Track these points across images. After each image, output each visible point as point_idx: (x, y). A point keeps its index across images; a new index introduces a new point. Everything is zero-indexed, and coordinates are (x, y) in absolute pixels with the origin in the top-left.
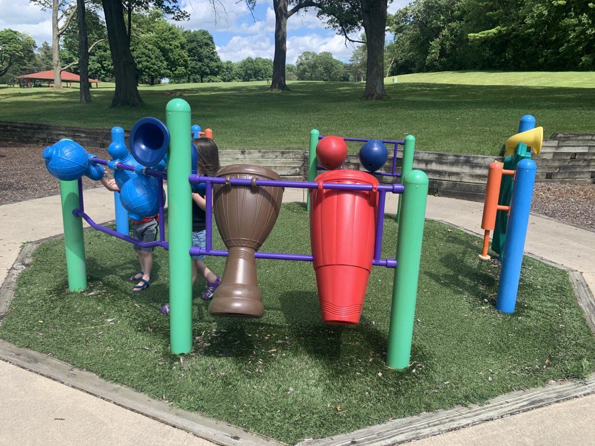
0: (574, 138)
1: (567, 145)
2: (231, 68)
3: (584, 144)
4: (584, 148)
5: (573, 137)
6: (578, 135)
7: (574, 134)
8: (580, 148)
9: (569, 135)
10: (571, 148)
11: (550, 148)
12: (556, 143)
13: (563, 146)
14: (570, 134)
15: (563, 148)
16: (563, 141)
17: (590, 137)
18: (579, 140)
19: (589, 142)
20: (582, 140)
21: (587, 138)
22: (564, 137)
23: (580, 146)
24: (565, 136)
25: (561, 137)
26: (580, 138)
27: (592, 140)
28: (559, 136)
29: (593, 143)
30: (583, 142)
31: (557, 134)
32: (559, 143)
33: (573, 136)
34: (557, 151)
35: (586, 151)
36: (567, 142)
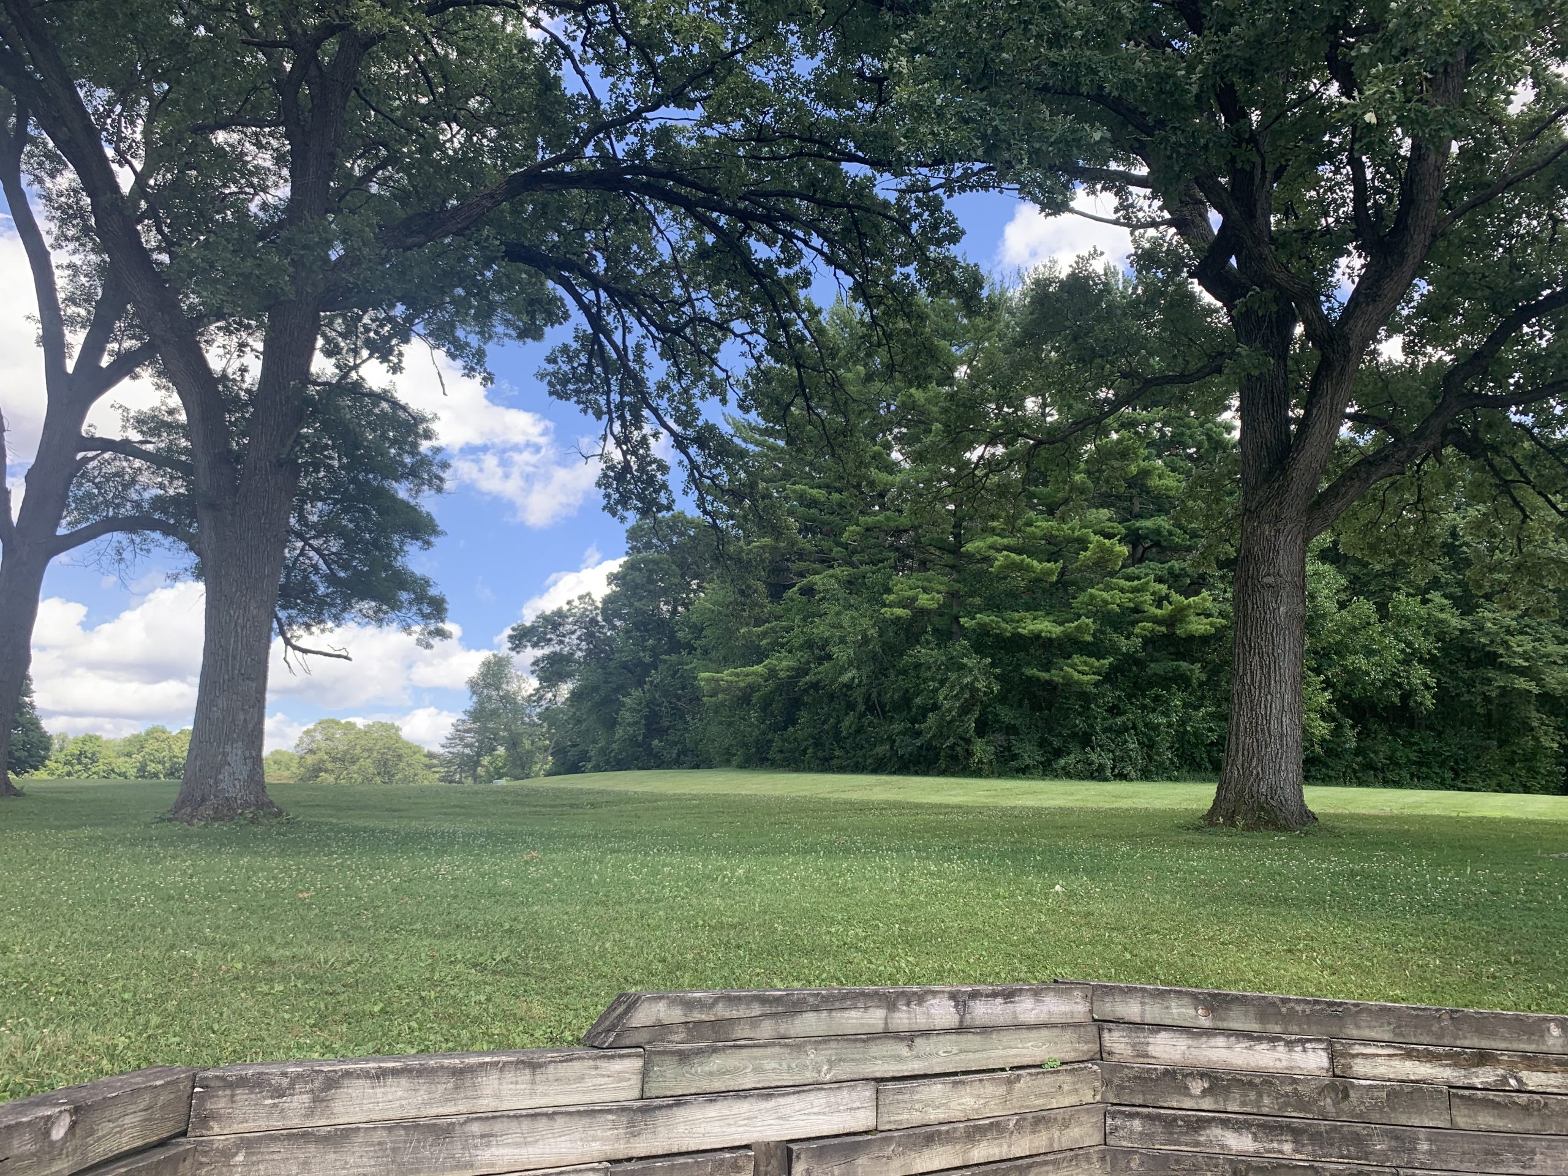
0: (767, 1029)
1: (718, 1085)
2: (93, 754)
3: (844, 1071)
4: (845, 1096)
5: (754, 1021)
6: (792, 1007)
7: (763, 1000)
8: (817, 1100)
9: (722, 1011)
10: (743, 1107)
11: (579, 1124)
12: (620, 1077)
13: (679, 1101)
14: (731, 1000)
15: (680, 1113)
16: (683, 1057)
17: (875, 1018)
18: (797, 1045)
19: (875, 1049)
20: (826, 1039)
21: (854, 1019)
22: (694, 1029)
23: (816, 1086)
24: (697, 1016)
25: (662, 1029)
26: (809, 1023)
27: (888, 1034)
28: (645, 1015)
29: (899, 1059)
30: (831, 1051)
31: (633, 1004)
32: (645, 1073)
33: (756, 1010)
34: (641, 1147)
35: (863, 1119)
36: (717, 1062)
